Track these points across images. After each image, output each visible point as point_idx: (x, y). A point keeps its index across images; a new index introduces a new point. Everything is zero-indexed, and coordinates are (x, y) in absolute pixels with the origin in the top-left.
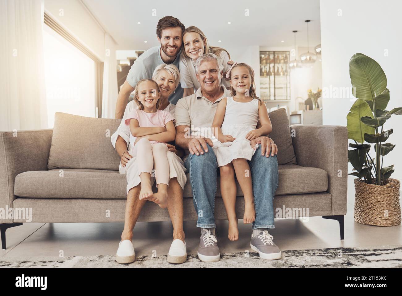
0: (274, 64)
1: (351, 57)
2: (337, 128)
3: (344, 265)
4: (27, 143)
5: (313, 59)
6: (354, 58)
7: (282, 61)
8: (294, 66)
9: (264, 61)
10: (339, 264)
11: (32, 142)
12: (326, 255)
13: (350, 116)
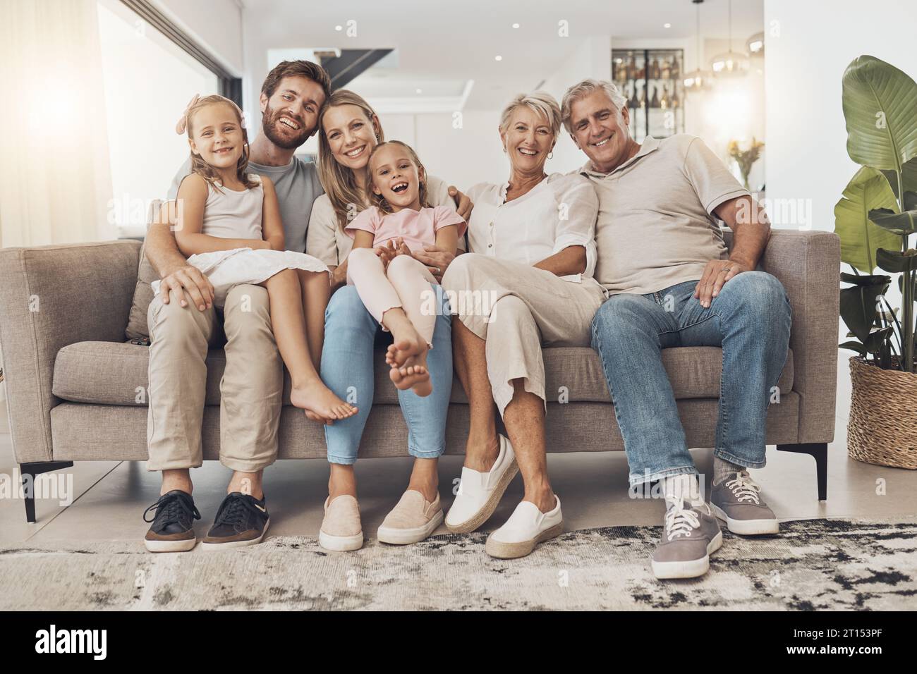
0: (647, 80)
1: (847, 66)
2: (815, 236)
3: (832, 559)
4: (77, 274)
5: (741, 69)
6: (855, 68)
7: (666, 74)
8: (694, 85)
9: (623, 74)
10: (818, 558)
11: (89, 273)
12: (787, 535)
13: (843, 207)
